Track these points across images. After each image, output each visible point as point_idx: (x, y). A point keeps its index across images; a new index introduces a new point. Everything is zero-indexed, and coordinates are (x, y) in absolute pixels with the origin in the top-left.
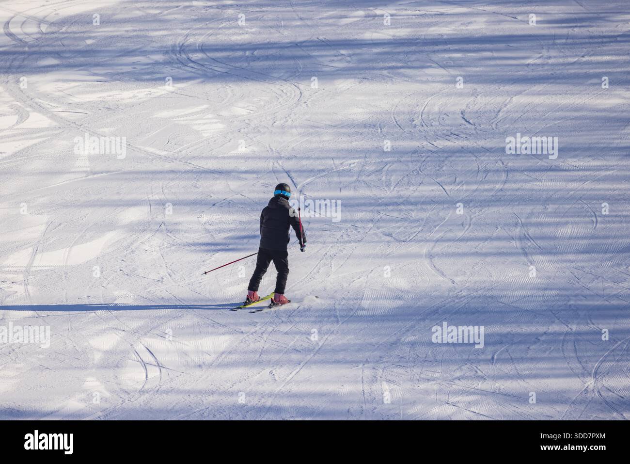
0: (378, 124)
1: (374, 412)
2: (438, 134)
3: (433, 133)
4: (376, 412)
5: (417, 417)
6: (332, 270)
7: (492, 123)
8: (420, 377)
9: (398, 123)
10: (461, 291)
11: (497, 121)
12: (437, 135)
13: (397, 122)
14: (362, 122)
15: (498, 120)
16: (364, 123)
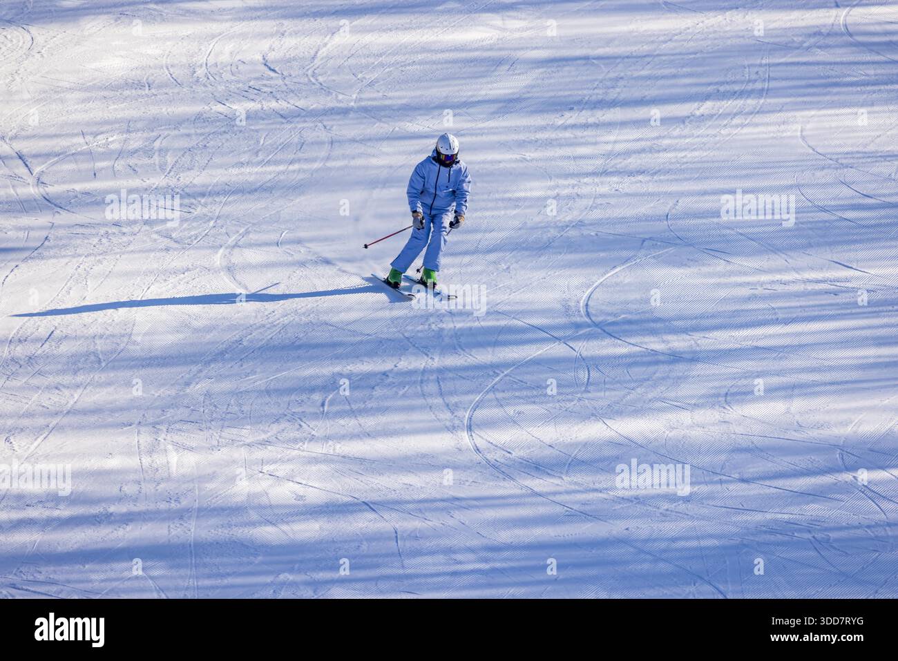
0: (145, 79)
1: (157, 490)
2: (231, 89)
3: (223, 88)
4: (160, 490)
5: (219, 493)
6: (89, 289)
7: (308, 70)
8: (220, 437)
9: (173, 76)
10: (273, 312)
11: (314, 67)
12: (230, 91)
13: (171, 75)
14: (122, 76)
15: (317, 66)
16: (125, 78)
